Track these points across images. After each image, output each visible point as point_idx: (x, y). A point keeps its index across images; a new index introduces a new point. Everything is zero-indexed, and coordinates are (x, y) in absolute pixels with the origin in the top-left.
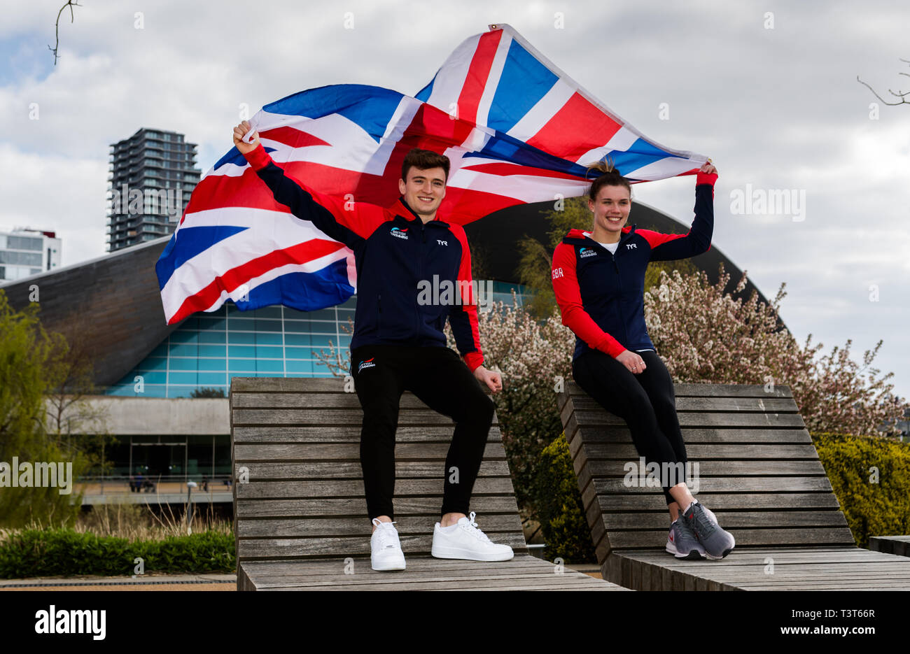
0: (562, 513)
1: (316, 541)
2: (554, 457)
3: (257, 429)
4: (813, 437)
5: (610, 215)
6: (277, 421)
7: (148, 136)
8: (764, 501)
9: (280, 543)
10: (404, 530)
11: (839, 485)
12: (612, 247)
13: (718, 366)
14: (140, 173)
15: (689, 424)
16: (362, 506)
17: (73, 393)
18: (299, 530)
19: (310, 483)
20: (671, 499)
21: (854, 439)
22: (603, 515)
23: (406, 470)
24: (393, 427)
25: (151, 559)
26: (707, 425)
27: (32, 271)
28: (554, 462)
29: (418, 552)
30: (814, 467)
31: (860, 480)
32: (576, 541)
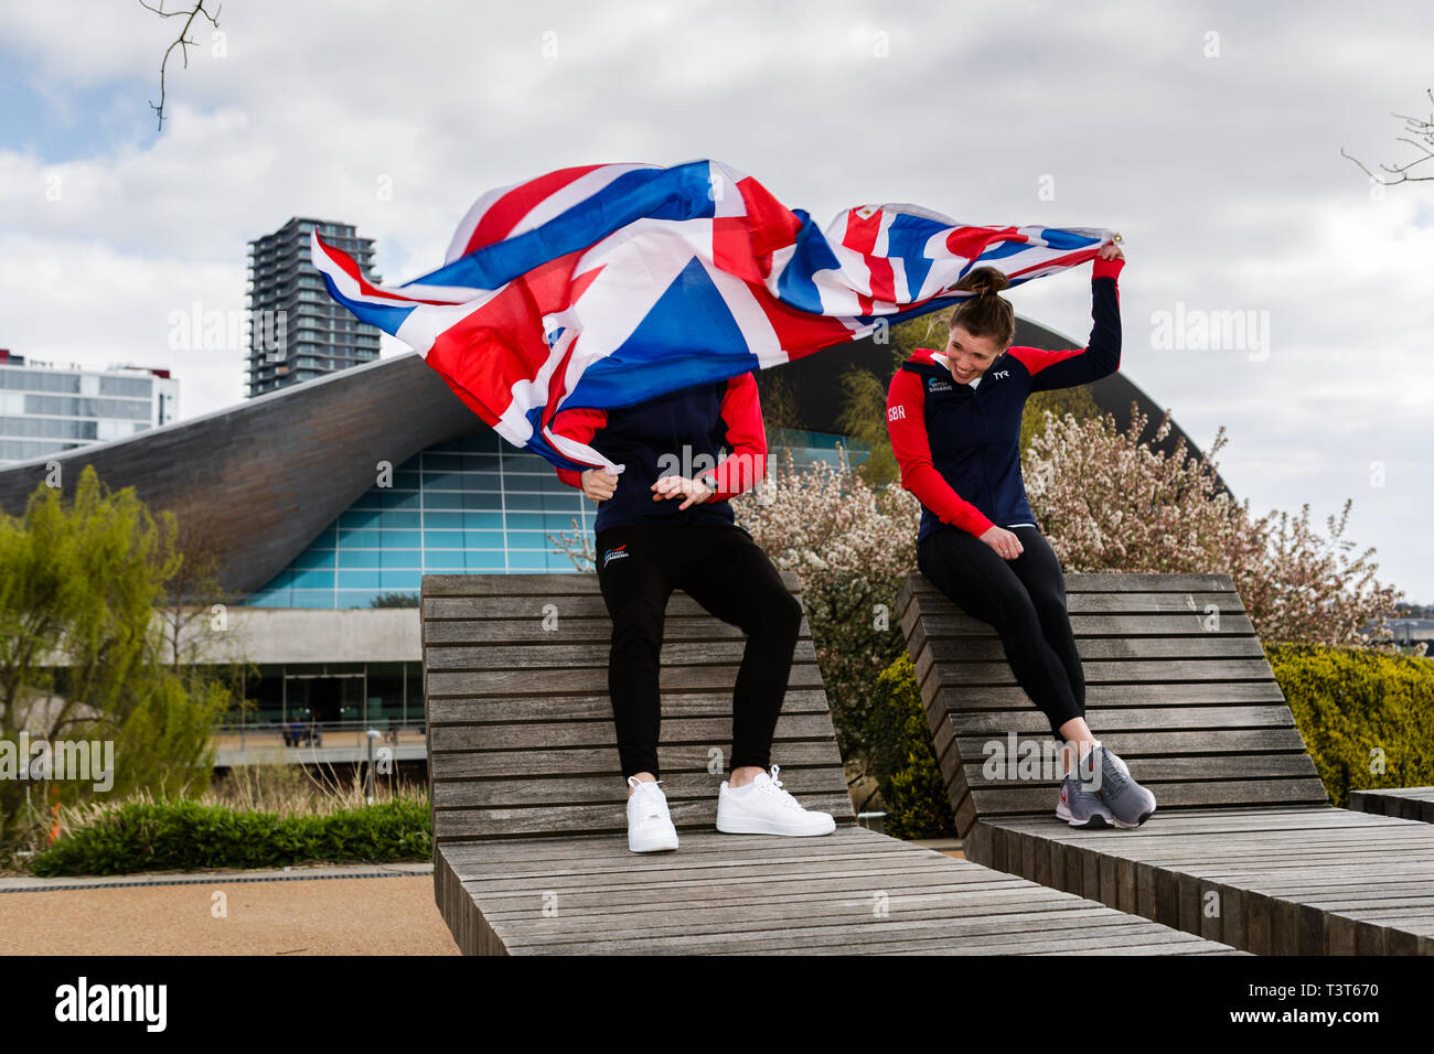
0: (909, 765)
1: (548, 811)
2: (896, 684)
3: (460, 649)
4: (1269, 649)
6: (489, 638)
7: (304, 228)
8: (1198, 742)
9: (495, 815)
10: (676, 793)
11: (1308, 718)
12: (973, 379)
13: (1131, 548)
14: (293, 282)
15: (1087, 633)
16: (613, 759)
17: (195, 604)
18: (523, 796)
19: (538, 727)
21: (1328, 651)
22: (965, 767)
23: (678, 705)
24: (656, 643)
25: (311, 842)
26: (1113, 632)
27: (138, 427)
28: (896, 691)
29: (698, 824)
30: (1269, 692)
31: (1337, 710)
32: (927, 805)
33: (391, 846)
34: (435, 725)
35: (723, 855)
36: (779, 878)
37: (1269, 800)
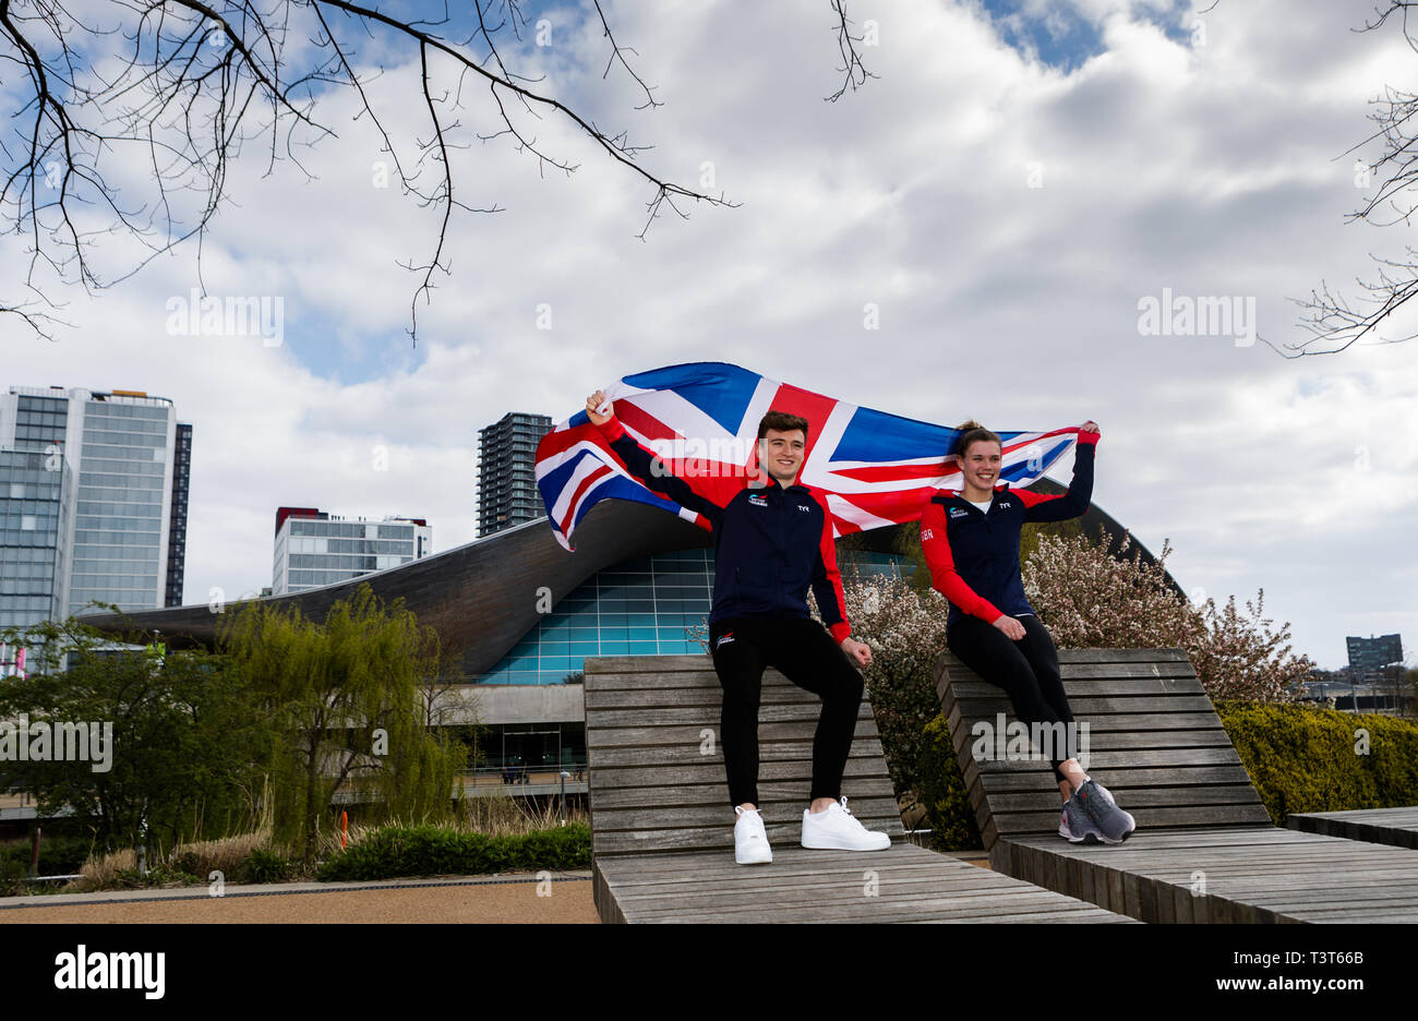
0: (948, 795)
1: (676, 833)
2: (937, 734)
3: (611, 712)
4: (1216, 705)
5: (981, 471)
6: (633, 704)
7: (515, 420)
8: (1166, 777)
9: (638, 835)
10: (771, 818)
11: (1250, 757)
12: (984, 507)
13: (1107, 632)
14: (509, 457)
15: (1077, 694)
16: (724, 793)
17: (444, 684)
18: (657, 821)
19: (669, 769)
20: (1061, 777)
21: (1262, 706)
22: (988, 797)
23: (771, 752)
24: (755, 705)
25: (513, 855)
26: (1097, 693)
27: (404, 560)
28: (937, 739)
29: (786, 842)
30: (1218, 738)
31: (1272, 751)
32: (963, 825)
33: (569, 858)
34: (593, 769)
35: (806, 866)
36: (847, 884)
37: (1225, 822)
